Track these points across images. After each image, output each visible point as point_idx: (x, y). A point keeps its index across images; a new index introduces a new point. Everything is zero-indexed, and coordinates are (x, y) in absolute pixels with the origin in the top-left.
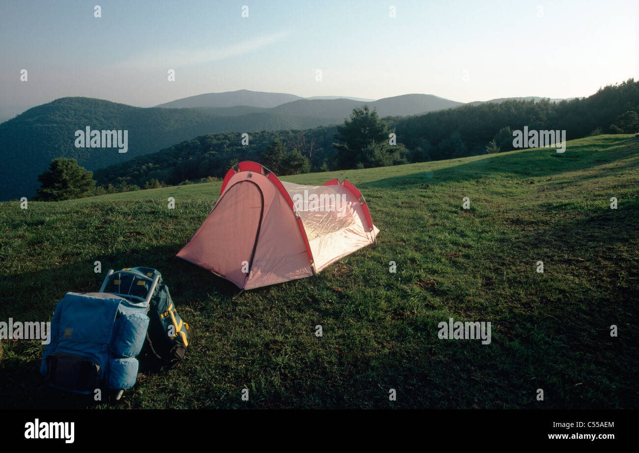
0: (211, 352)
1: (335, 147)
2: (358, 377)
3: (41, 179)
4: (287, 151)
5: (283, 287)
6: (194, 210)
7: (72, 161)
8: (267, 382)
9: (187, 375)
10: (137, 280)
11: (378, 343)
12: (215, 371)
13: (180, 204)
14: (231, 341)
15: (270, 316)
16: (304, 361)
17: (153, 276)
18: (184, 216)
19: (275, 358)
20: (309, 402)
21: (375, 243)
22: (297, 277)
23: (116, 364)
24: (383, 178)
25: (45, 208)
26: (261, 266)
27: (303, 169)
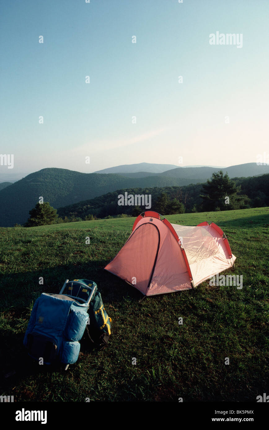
0: (125, 341)
1: (201, 197)
2: (230, 375)
3: (31, 213)
4: (170, 200)
5: (171, 296)
6: (115, 238)
7: (46, 203)
8: (163, 369)
9: (109, 356)
10: (82, 288)
11: (243, 347)
12: (128, 356)
13: (107, 233)
14: (138, 333)
15: (164, 316)
16: (188, 356)
17: (92, 286)
18: (109, 242)
19: (168, 350)
20: (194, 393)
21: (233, 266)
22: (181, 290)
23: (67, 345)
24: (234, 218)
25: (32, 232)
26: (158, 281)
27: (181, 211)
